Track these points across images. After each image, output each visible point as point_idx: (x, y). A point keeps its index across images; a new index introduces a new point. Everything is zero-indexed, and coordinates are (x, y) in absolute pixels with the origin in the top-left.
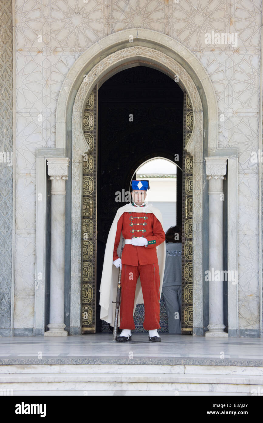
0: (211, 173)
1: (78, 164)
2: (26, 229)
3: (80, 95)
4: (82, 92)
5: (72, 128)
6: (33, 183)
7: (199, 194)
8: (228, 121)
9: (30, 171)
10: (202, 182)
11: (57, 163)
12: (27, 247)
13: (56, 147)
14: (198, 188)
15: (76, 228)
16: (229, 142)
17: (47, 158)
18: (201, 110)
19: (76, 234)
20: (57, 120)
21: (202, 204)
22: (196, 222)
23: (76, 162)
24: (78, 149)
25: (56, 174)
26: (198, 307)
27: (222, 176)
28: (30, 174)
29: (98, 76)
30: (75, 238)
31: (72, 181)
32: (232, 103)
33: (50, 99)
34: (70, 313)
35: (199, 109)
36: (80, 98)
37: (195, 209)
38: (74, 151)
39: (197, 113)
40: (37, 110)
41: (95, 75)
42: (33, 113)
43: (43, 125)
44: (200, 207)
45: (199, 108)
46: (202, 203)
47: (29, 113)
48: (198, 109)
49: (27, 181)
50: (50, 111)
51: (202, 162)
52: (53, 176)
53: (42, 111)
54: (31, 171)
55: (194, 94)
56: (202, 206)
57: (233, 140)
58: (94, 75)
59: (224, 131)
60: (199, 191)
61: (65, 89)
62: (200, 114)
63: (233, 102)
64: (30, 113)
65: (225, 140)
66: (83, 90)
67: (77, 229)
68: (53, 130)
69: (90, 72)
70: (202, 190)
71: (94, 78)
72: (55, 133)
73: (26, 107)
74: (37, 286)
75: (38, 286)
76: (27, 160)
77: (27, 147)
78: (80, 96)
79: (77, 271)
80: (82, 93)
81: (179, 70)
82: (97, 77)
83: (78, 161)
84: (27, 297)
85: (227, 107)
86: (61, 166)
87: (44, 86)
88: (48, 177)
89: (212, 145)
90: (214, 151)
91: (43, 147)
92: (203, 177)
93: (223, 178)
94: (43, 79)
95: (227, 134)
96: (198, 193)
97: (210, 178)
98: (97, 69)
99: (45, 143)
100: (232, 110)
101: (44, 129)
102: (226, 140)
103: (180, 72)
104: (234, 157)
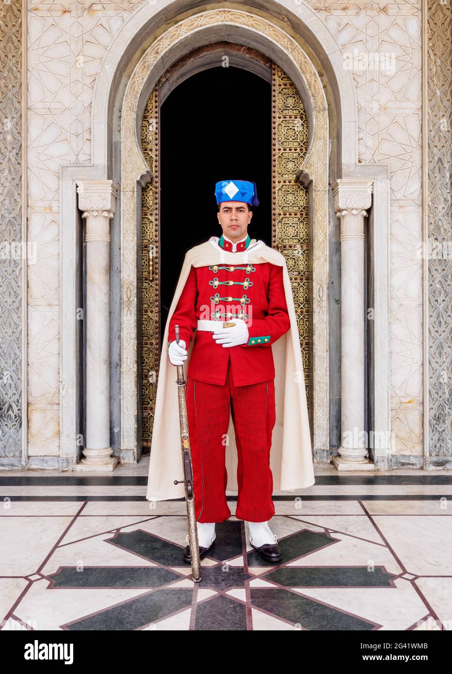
0: (347, 204)
1: (131, 193)
2: (45, 297)
3: (133, 84)
4: (136, 80)
5: (121, 136)
6: (55, 222)
7: (323, 241)
8: (371, 120)
9: (50, 204)
10: (328, 221)
11: (94, 189)
12: (46, 326)
13: (92, 163)
14: (321, 231)
15: (129, 295)
16: (373, 155)
17: (77, 181)
18: (324, 108)
19: (129, 306)
20: (94, 119)
21: (328, 257)
22: (319, 285)
23: (127, 191)
24: (131, 169)
25: (92, 208)
26: (321, 418)
27: (363, 210)
28: (51, 209)
29: (162, 55)
30: (126, 311)
31: (122, 220)
32: (377, 93)
33: (83, 86)
34: (120, 428)
35: (321, 106)
36: (134, 90)
37: (317, 264)
38: (124, 173)
39: (318, 112)
40: (62, 104)
41: (158, 53)
42: (55, 109)
43: (70, 129)
44: (325, 260)
45: (323, 105)
46: (328, 254)
47: (49, 109)
48: (319, 107)
49: (45, 219)
50: (83, 105)
51: (327, 189)
52: (87, 211)
53: (70, 106)
54: (52, 204)
55: (313, 82)
56: (328, 260)
57: (380, 152)
58: (155, 54)
59: (366, 137)
60: (322, 236)
61: (106, 69)
62: (324, 114)
63: (379, 91)
64: (51, 110)
65: (368, 152)
66: (137, 76)
67: (130, 297)
68: (87, 136)
69: (149, 49)
70: (328, 234)
71: (155, 57)
72: (90, 140)
73: (43, 99)
74: (63, 390)
75: (65, 390)
76: (45, 185)
77: (45, 165)
78: (133, 87)
79: (130, 363)
80: (137, 82)
81: (289, 46)
82: (160, 57)
83: (131, 189)
84: (49, 407)
85: (370, 98)
86: (101, 195)
87: (73, 66)
88: (80, 213)
89: (348, 159)
90: (352, 170)
91: (72, 163)
92: (329, 214)
93: (365, 213)
94: (72, 54)
95: (370, 143)
96: (321, 239)
97: (344, 213)
98: (160, 44)
99: (76, 157)
100: (377, 103)
101: (73, 134)
102: (370, 152)
103: (291, 48)
104: (383, 178)
